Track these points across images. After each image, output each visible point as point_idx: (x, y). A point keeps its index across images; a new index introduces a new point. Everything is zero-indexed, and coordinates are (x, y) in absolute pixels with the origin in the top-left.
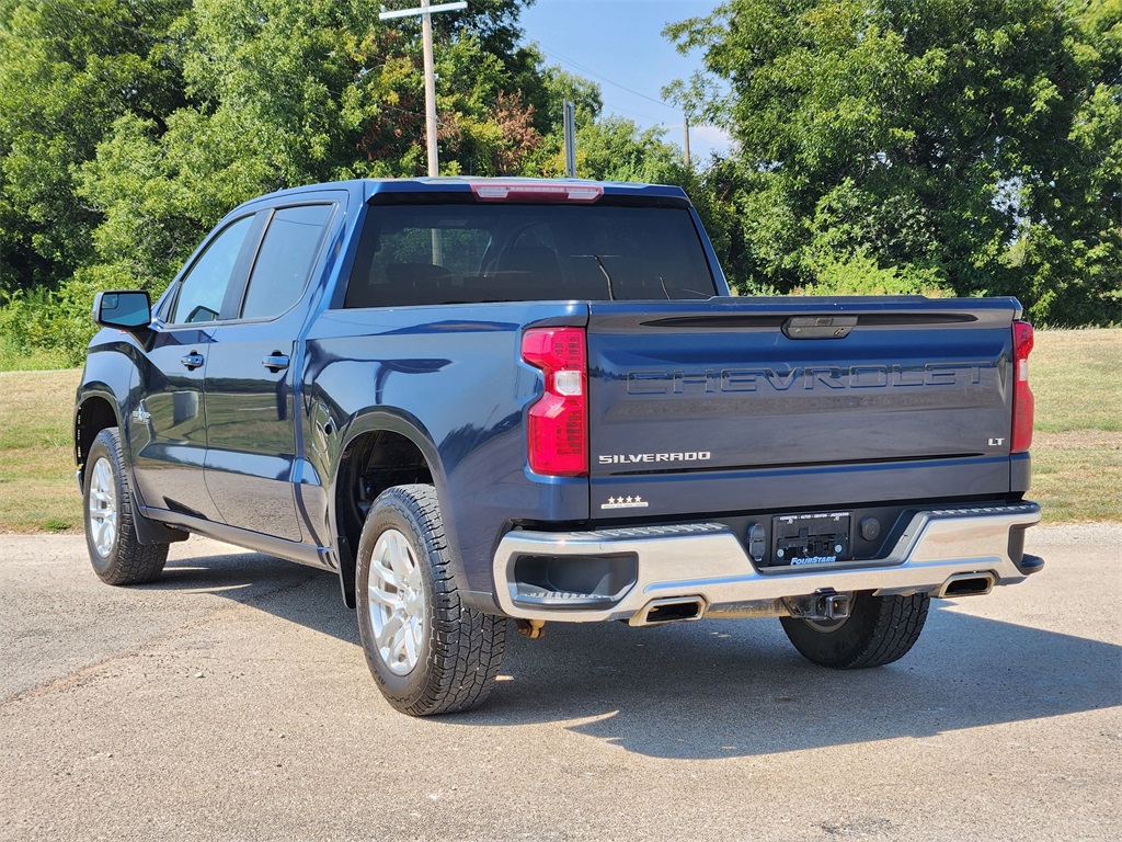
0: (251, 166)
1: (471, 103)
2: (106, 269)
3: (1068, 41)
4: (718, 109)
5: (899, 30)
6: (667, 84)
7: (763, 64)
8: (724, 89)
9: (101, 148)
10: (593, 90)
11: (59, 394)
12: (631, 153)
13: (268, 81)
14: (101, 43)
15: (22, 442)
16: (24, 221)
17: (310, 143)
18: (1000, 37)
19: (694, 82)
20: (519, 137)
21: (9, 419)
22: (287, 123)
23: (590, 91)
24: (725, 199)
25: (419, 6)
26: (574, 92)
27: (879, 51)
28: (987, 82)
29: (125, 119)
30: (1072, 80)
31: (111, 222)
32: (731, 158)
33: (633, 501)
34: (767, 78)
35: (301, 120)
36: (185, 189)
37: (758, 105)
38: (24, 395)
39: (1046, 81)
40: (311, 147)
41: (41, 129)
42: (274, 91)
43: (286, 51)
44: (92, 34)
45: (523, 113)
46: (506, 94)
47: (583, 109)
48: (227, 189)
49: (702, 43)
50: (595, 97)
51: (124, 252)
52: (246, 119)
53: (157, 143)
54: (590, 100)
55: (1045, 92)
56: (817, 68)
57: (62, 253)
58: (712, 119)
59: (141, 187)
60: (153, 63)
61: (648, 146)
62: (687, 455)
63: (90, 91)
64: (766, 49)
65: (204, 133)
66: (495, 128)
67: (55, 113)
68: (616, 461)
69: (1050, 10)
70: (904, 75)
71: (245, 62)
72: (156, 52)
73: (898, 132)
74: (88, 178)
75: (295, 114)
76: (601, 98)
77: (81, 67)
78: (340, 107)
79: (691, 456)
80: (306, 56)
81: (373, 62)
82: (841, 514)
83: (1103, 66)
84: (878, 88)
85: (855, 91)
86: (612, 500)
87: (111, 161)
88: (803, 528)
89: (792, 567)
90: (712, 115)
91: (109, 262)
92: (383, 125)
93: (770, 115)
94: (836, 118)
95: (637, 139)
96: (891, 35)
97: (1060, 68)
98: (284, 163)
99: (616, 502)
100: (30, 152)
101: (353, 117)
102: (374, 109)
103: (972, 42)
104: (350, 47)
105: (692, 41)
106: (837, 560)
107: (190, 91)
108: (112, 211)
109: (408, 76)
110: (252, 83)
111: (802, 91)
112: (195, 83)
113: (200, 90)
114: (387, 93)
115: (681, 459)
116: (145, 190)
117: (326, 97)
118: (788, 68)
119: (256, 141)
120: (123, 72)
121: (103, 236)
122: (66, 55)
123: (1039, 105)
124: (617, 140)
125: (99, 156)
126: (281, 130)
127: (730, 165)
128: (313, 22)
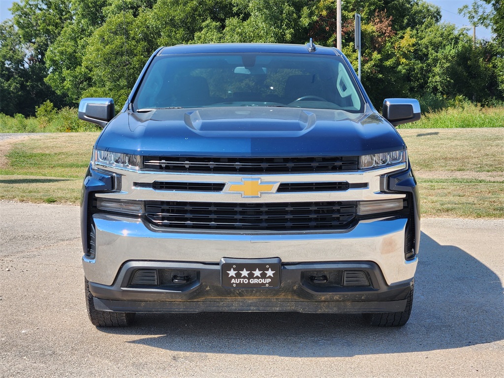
1: (362, 15)
4: (484, 18)
6: (461, 7)
8: (488, 9)
9: (197, 34)
10: (437, 9)
12: (452, 39)
17: (285, 33)
19: (474, 6)
20: (384, 31)
22: (275, 24)
23: (436, 10)
24: (488, 61)
26: (428, 10)
29: (207, 22)
32: (492, 42)
35: (282, 22)
40: (285, 35)
41: (174, 26)
45: (387, 20)
46: (379, 11)
47: (431, 19)
50: (438, 13)
52: (259, 22)
53: (221, 33)
54: (435, 14)
58: (482, 23)
61: (461, 36)
63: (195, 9)
65: (240, 28)
66: (372, 27)
67: (180, 19)
75: (279, 20)
76: (441, 14)
78: (300, 17)
90: (482, 21)
95: (456, 33)
100: (169, 36)
101: (305, 22)
102: (315, 18)
107: (235, 9)
109: (332, 3)
112: (237, 6)
113: (239, 9)
114: (322, 11)
117: (293, 12)
124: (446, 33)
125: (195, 38)
126: (272, 27)
127: (491, 45)
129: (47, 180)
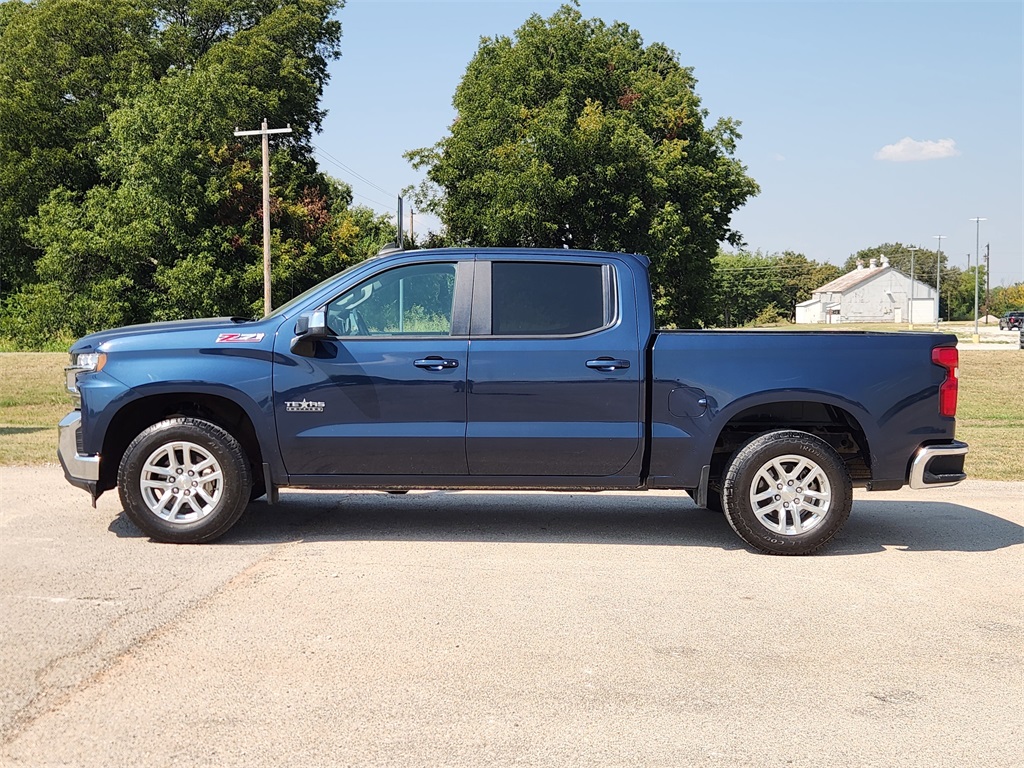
0: (145, 225)
1: (287, 192)
2: (44, 287)
3: (650, 175)
4: (435, 204)
5: (551, 163)
6: (406, 187)
7: (465, 179)
8: (439, 192)
9: (41, 208)
10: (347, 188)
11: (55, 369)
12: (371, 229)
13: (158, 169)
14: (40, 140)
15: (36, 401)
17: (185, 212)
18: (610, 170)
19: (422, 187)
20: (317, 215)
21: (24, 385)
22: (170, 198)
23: (345, 189)
25: (260, 129)
26: (336, 189)
27: (539, 175)
28: (601, 197)
29: (58, 190)
30: (651, 198)
31: (48, 256)
32: (441, 235)
34: (468, 187)
35: (179, 197)
36: (98, 237)
37: (462, 203)
38: (30, 370)
39: (636, 198)
40: (186, 215)
42: (161, 177)
43: (170, 153)
44: (35, 134)
45: (320, 200)
46: (310, 188)
47: (342, 200)
48: (128, 238)
49: (428, 163)
51: (56, 276)
53: (79, 207)
54: (345, 195)
55: (636, 205)
56: (500, 182)
58: (432, 210)
59: (69, 235)
60: (77, 155)
61: (382, 225)
63: (32, 171)
64: (467, 169)
65: (113, 202)
66: (302, 209)
67: (8, 184)
69: (640, 156)
70: (553, 190)
71: (144, 158)
72: (78, 148)
73: (548, 225)
74: (32, 227)
75: (176, 193)
76: (352, 194)
77: (27, 154)
78: (205, 190)
80: (183, 157)
81: (227, 163)
83: (669, 191)
84: (537, 197)
85: (523, 199)
87: (48, 216)
90: (432, 208)
92: (232, 203)
93: (469, 210)
94: (511, 215)
95: (375, 221)
96: (546, 165)
97: (644, 191)
98: (168, 224)
101: (213, 197)
102: (227, 193)
103: (593, 173)
104: (212, 152)
105: (422, 162)
107: (103, 174)
108: (49, 249)
109: (248, 173)
110: (148, 171)
111: (490, 197)
112: (108, 169)
113: (111, 174)
114: (236, 183)
116: (72, 236)
117: (196, 183)
118: (483, 181)
119: (148, 209)
120: (55, 159)
121: (42, 264)
122: (17, 147)
123: (632, 213)
124: (363, 220)
126: (166, 203)
128: (186, 135)
129: (14, 428)
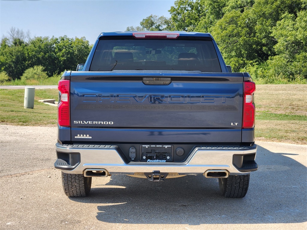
9: (278, 23)
16: (261, 43)
31: (278, 44)
33: (86, 136)
41: (265, 17)
53: (294, 21)
57: (271, 52)
59: (287, 34)
62: (105, 122)
63: (278, 7)
67: (269, 13)
68: (79, 123)
74: (274, 31)
79: (106, 123)
82: (168, 146)
86: (78, 135)
87: (280, 26)
88: (153, 150)
89: (148, 163)
91: (278, 55)
99: (80, 136)
100: (262, 24)
106: (166, 162)
107: (303, 6)
108: (279, 41)
115: (102, 123)
116: (288, 34)
121: (276, 47)
125: (277, 25)
